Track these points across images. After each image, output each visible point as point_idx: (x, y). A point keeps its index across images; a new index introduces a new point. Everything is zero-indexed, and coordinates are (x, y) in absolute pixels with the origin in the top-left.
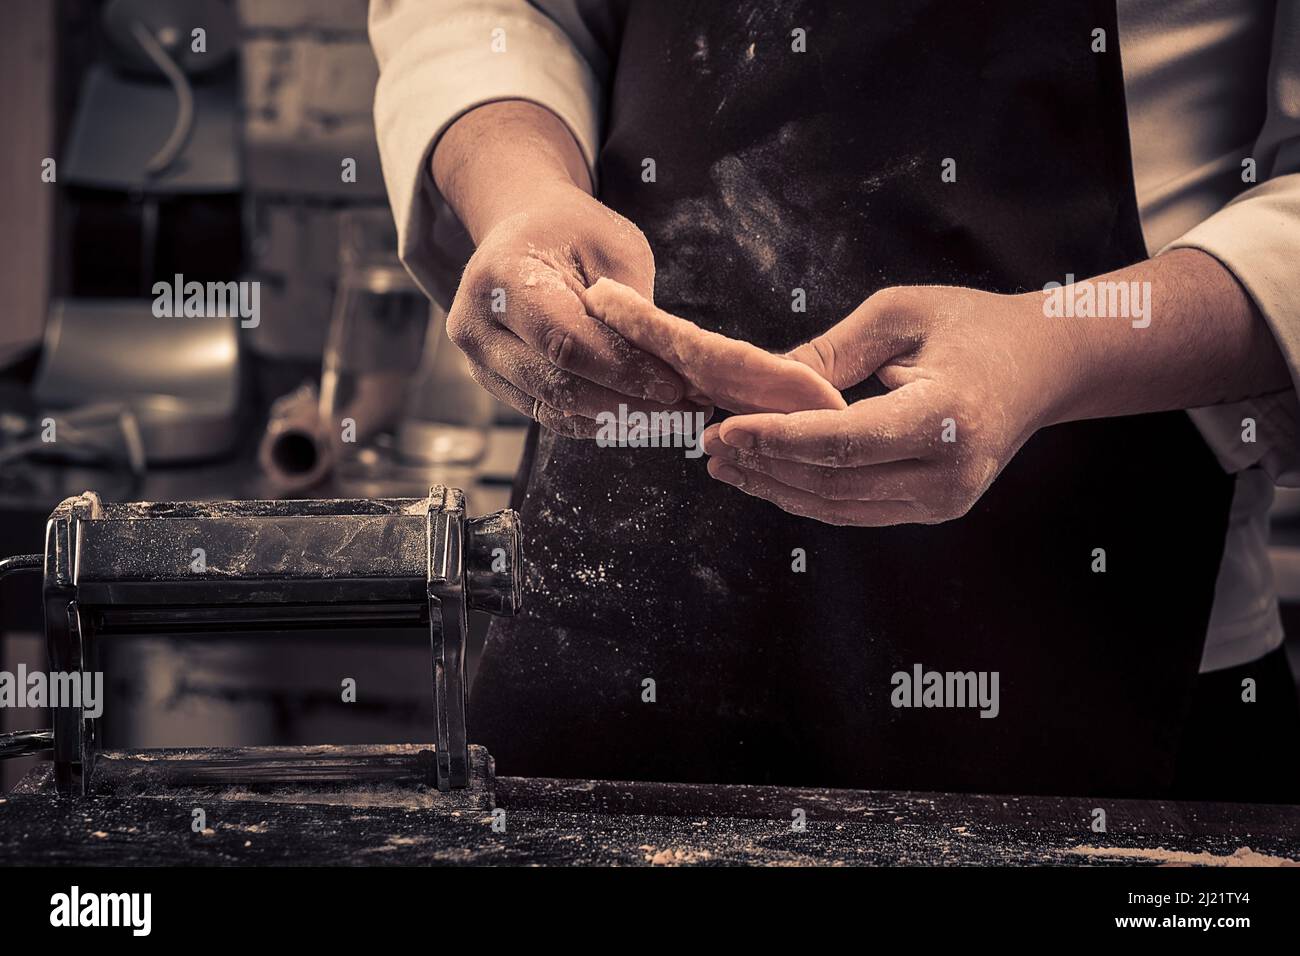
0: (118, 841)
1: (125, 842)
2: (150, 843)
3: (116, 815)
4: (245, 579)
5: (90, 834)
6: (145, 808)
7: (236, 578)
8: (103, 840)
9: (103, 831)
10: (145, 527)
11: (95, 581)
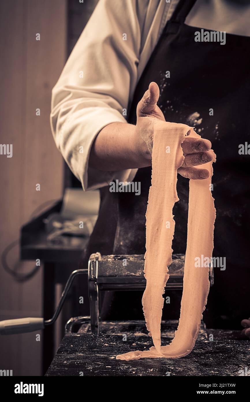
0: (111, 347)
1: (113, 347)
2: (119, 347)
3: (109, 339)
4: (140, 277)
5: (104, 345)
6: (116, 337)
7: (139, 276)
8: (107, 346)
9: (107, 344)
10: (114, 263)
11: (101, 277)
